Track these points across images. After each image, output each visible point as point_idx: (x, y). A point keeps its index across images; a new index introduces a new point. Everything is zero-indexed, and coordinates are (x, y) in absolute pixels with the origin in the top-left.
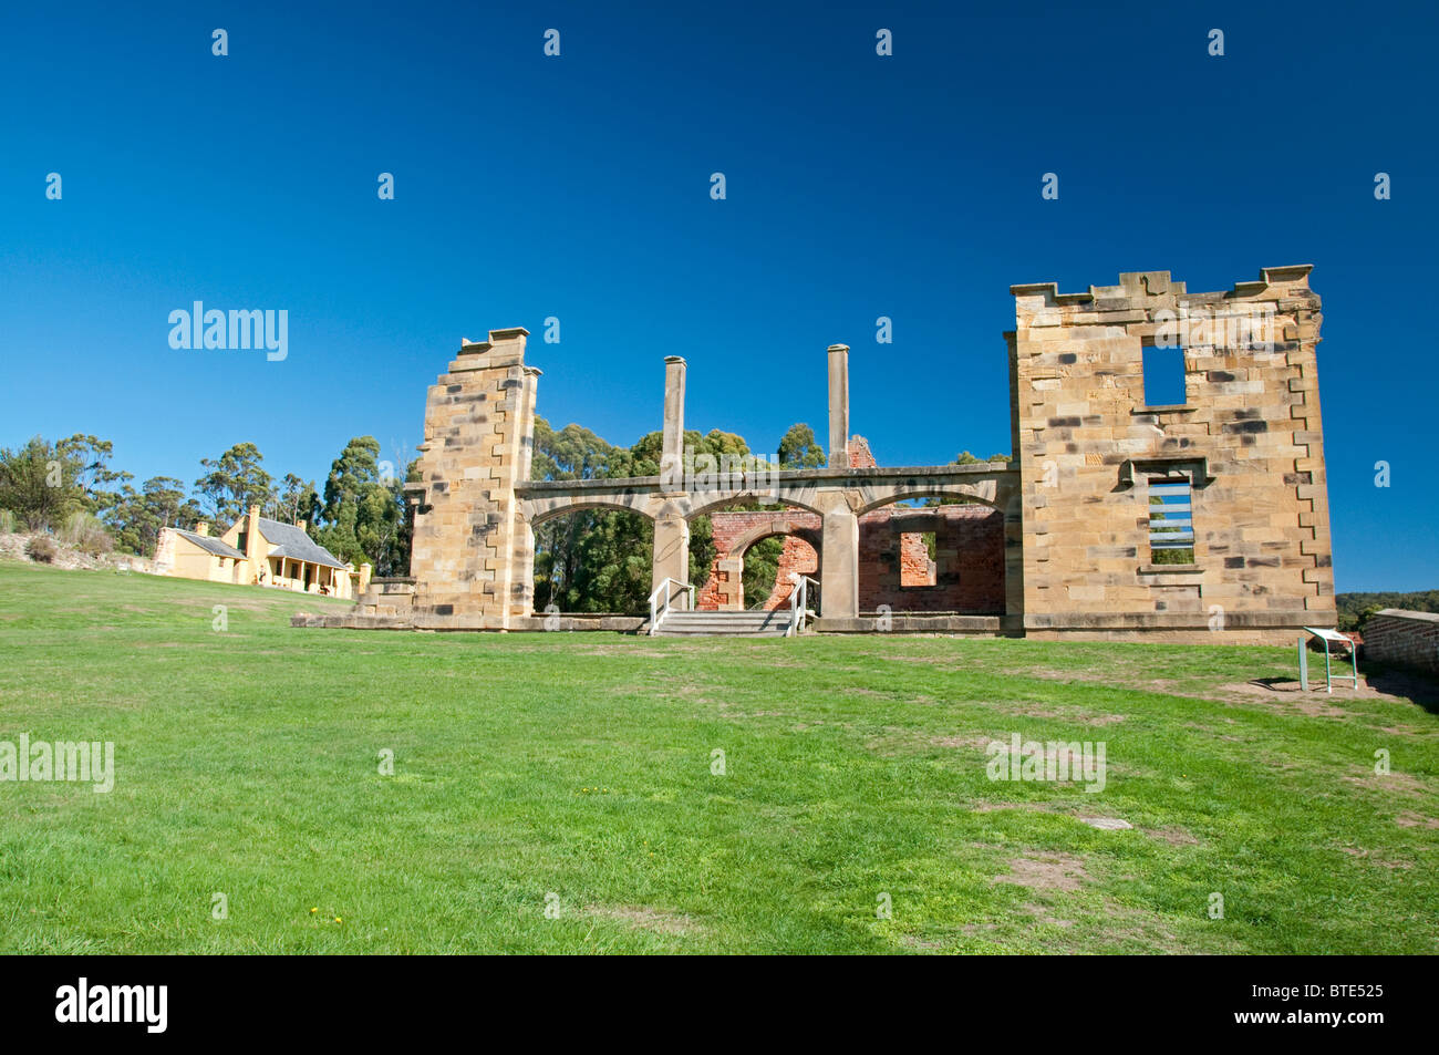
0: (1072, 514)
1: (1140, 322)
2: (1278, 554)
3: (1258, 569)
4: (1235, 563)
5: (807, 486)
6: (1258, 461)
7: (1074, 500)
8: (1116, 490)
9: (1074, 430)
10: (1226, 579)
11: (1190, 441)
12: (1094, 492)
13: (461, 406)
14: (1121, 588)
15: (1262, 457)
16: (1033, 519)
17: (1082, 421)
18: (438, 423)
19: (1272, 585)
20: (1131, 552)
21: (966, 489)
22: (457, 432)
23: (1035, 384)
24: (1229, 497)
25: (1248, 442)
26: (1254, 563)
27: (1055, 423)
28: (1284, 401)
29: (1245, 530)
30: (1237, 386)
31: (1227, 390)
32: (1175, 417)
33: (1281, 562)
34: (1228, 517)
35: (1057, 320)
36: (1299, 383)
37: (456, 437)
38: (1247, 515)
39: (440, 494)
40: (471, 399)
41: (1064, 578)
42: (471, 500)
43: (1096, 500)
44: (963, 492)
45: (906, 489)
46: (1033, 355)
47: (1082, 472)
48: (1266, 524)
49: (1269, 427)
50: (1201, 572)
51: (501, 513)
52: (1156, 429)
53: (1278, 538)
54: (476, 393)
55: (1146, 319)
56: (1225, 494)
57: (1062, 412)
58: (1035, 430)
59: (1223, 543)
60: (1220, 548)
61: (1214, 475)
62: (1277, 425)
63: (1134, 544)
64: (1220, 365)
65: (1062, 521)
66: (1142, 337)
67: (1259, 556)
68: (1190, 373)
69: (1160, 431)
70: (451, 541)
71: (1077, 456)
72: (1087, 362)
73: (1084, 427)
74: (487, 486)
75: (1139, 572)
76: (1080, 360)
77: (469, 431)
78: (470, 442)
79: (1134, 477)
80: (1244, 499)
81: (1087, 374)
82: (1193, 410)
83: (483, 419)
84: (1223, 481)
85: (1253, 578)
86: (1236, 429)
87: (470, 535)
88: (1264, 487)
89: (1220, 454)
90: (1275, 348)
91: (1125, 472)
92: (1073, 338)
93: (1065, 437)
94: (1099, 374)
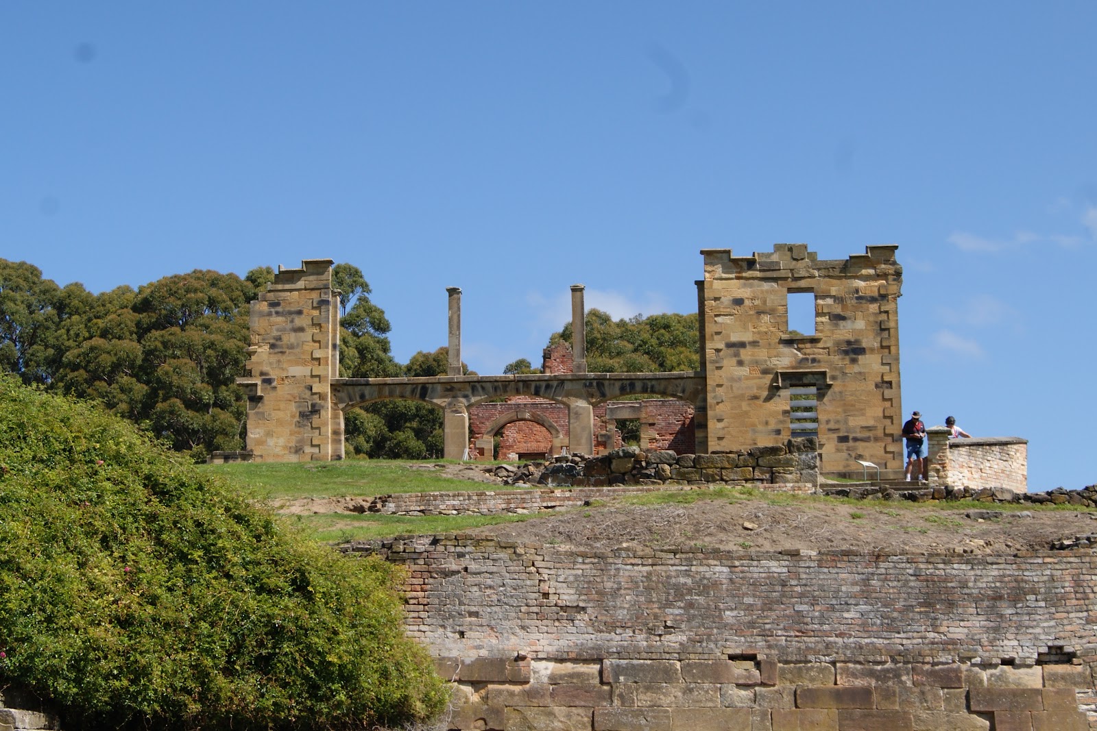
0: (740, 406)
1: (787, 277)
2: (870, 434)
3: (858, 444)
4: (843, 439)
6: (860, 373)
7: (741, 397)
9: (742, 351)
10: (838, 450)
11: (817, 361)
12: (755, 391)
13: (280, 319)
15: (862, 371)
16: (715, 410)
17: (747, 345)
18: (262, 332)
19: (866, 454)
20: (778, 432)
21: (669, 389)
22: (279, 339)
23: (716, 318)
24: (841, 397)
25: (854, 361)
26: (855, 439)
27: (730, 345)
28: (877, 335)
29: (850, 418)
30: (849, 324)
31: (842, 325)
32: (808, 345)
33: (872, 439)
34: (840, 410)
35: (732, 274)
36: (887, 323)
37: (279, 343)
38: (852, 408)
39: (269, 387)
40: (290, 313)
42: (295, 392)
43: (756, 398)
44: (667, 391)
46: (715, 298)
47: (747, 378)
48: (863, 415)
49: (867, 352)
50: (822, 445)
51: (322, 402)
52: (795, 351)
53: (871, 423)
54: (295, 308)
55: (791, 275)
56: (839, 395)
57: (734, 338)
58: (716, 350)
59: (837, 426)
60: (834, 430)
61: (832, 383)
62: (872, 350)
63: (780, 427)
64: (838, 310)
65: (734, 412)
66: (788, 289)
67: (859, 435)
68: (818, 314)
69: (799, 353)
70: (280, 422)
71: (744, 368)
72: (751, 305)
73: (749, 349)
74: (309, 381)
76: (747, 302)
77: (290, 338)
78: (291, 347)
79: (781, 383)
80: (851, 398)
81: (751, 313)
82: (820, 339)
83: (301, 329)
84: (837, 386)
85: (854, 449)
86: (846, 353)
87: (297, 419)
88: (862, 391)
89: (836, 368)
90: (873, 300)
91: (775, 379)
92: (743, 287)
93: (737, 355)
94: (759, 313)
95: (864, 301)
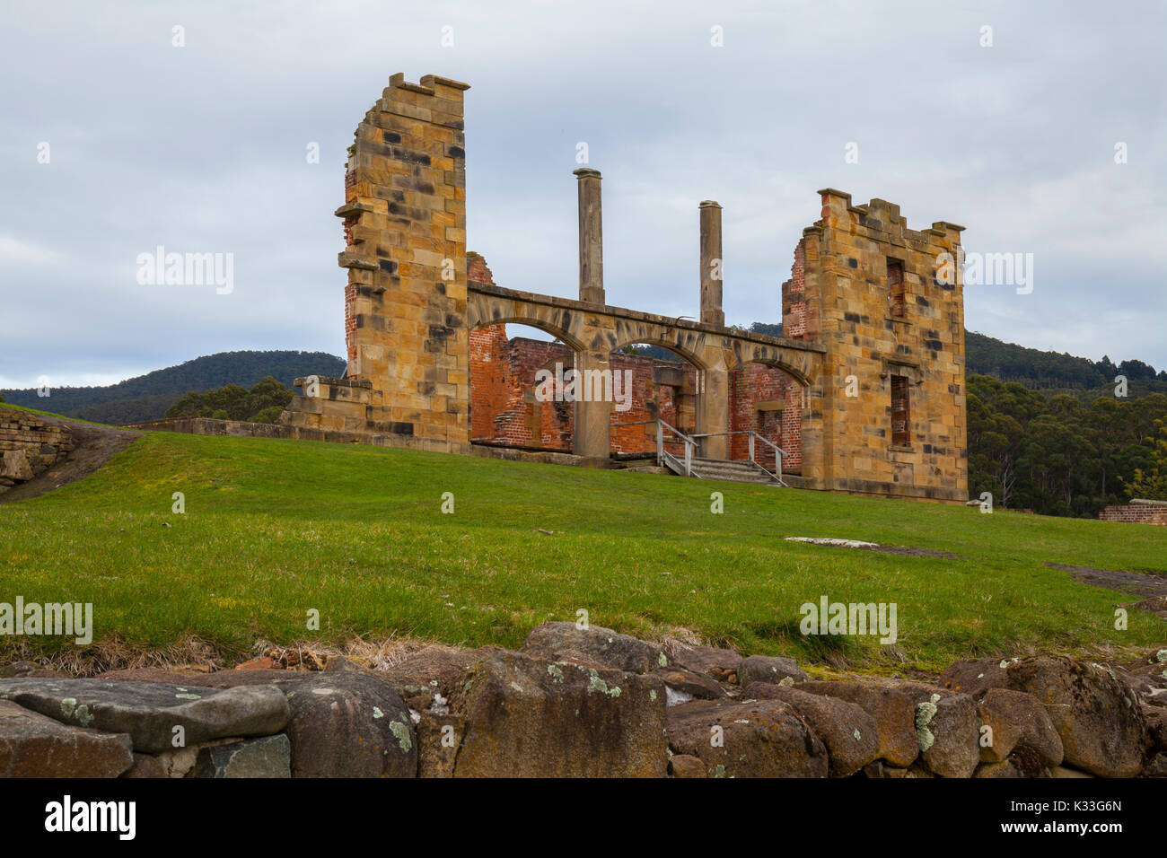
13: (399, 164)
22: (401, 198)
37: (400, 204)
39: (389, 276)
40: (414, 158)
42: (424, 292)
51: (459, 316)
54: (420, 152)
70: (406, 340)
74: (441, 277)
77: (415, 200)
78: (417, 215)
83: (430, 189)
87: (427, 337)
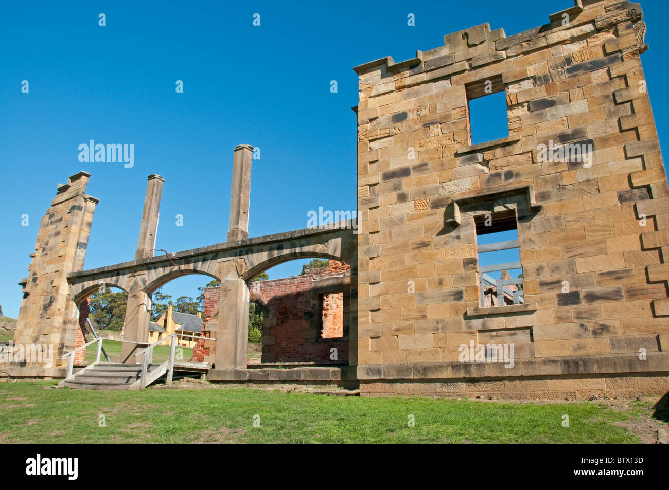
0: (402, 261)
1: (463, 71)
2: (620, 285)
3: (597, 304)
4: (569, 299)
5: (212, 259)
6: (588, 181)
7: (403, 247)
8: (442, 232)
9: (404, 180)
10: (560, 319)
11: (514, 173)
12: (423, 237)
13: (51, 227)
14: (448, 334)
15: (591, 177)
16: (367, 270)
17: (411, 170)
19: (615, 323)
20: (458, 295)
21: (319, 248)
22: (47, 243)
23: (372, 145)
24: (559, 226)
26: (592, 297)
27: (387, 176)
28: (611, 114)
29: (579, 261)
30: (560, 111)
31: (549, 114)
32: (499, 152)
33: (624, 293)
34: (559, 248)
35: (392, 86)
36: (625, 93)
37: (46, 247)
38: (579, 243)
39: (34, 285)
40: (57, 221)
41: (395, 327)
42: (46, 287)
43: (424, 245)
44: (318, 251)
45: (276, 253)
46: (371, 120)
47: (411, 218)
48: (602, 251)
49: (597, 145)
50: (532, 312)
51: (56, 295)
52: (480, 167)
53: (618, 265)
54: (59, 217)
55: (468, 67)
56: (553, 223)
57: (394, 166)
58: (370, 185)
59: (556, 277)
60: (551, 283)
61: (539, 204)
62: (605, 140)
63: (461, 286)
64: (541, 94)
65: (393, 269)
66: (467, 85)
67: (597, 289)
68: (511, 107)
69: (485, 168)
70: (33, 315)
71: (407, 204)
72: (416, 117)
73: (413, 175)
74: (53, 277)
75: (467, 317)
76: (410, 116)
77: (52, 242)
78: (51, 249)
79: (459, 216)
80: (576, 226)
81: (417, 127)
82: (516, 142)
83: (59, 233)
84: (550, 209)
85: (592, 315)
87: (42, 311)
88: (596, 210)
89: (546, 181)
90: (595, 65)
91: (450, 213)
92: (405, 99)
93: (397, 187)
94: (427, 125)
95: (580, 72)
